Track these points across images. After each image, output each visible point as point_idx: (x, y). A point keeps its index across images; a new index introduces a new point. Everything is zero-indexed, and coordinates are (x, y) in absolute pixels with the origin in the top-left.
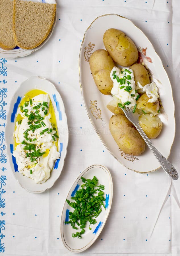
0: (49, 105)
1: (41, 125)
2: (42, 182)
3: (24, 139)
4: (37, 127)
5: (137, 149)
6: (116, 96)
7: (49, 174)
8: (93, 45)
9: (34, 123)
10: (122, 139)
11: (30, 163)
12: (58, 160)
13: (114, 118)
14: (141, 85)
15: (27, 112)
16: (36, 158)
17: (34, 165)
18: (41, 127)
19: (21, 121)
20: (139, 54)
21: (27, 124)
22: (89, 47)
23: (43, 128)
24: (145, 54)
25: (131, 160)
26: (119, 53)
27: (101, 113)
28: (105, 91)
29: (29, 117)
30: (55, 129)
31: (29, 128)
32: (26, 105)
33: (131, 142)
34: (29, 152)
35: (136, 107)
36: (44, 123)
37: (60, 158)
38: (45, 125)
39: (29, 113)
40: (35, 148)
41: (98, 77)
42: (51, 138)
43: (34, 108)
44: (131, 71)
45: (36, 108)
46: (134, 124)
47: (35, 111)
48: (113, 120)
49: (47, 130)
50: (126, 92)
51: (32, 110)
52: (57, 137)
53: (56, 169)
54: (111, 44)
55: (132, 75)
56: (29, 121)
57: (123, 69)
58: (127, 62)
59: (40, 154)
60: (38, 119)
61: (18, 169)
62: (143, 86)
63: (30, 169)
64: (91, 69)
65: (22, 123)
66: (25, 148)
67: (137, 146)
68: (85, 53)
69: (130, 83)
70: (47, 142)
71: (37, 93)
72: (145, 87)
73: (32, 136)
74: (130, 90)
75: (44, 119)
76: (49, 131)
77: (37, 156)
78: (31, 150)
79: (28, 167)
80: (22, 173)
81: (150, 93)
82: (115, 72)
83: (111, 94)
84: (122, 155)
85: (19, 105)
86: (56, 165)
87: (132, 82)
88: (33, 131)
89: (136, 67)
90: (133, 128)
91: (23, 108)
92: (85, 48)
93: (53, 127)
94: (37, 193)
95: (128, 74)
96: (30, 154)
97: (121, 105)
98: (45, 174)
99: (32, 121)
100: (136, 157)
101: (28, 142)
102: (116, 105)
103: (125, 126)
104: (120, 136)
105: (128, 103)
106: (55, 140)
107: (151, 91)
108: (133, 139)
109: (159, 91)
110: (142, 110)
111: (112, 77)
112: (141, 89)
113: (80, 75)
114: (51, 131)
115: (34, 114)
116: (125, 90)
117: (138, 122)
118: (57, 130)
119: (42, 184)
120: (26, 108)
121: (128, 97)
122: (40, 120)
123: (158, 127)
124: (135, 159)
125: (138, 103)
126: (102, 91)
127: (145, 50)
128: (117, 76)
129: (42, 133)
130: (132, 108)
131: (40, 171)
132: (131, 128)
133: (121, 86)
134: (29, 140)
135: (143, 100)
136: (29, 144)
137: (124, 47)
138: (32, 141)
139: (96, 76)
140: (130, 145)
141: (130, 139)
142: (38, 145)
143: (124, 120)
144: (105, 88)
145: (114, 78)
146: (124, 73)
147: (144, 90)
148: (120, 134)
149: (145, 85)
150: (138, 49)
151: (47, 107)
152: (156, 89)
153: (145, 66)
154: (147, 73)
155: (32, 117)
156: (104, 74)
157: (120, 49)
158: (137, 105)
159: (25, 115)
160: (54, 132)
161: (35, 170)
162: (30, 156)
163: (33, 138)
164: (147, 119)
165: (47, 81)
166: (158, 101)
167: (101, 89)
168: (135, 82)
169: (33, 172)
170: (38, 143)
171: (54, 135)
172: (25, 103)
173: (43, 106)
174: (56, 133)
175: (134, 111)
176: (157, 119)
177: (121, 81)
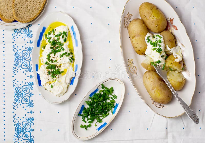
0: (68, 34)
1: (61, 50)
2: (60, 95)
3: (47, 60)
4: (58, 51)
5: (165, 99)
6: (149, 56)
7: (66, 89)
8: (131, 15)
9: (55, 48)
10: (153, 91)
11: (51, 79)
12: (74, 78)
13: (147, 73)
14: (169, 47)
15: (50, 39)
16: (56, 75)
17: (54, 81)
18: (61, 51)
19: (45, 46)
20: (168, 23)
21: (50, 48)
22: (128, 16)
23: (62, 52)
24: (172, 23)
25: (160, 107)
26: (152, 22)
27: (136, 70)
28: (141, 52)
29: (52, 43)
30: (72, 53)
31: (51, 52)
32: (50, 34)
33: (161, 93)
34: (50, 71)
35: (165, 65)
36: (63, 48)
37: (75, 76)
38: (64, 50)
39: (51, 40)
40: (56, 68)
41: (135, 40)
42: (69, 60)
43: (55, 36)
44: (162, 36)
45: (57, 36)
46: (163, 79)
47: (56, 38)
48: (146, 75)
49: (66, 53)
50: (157, 53)
51: (54, 38)
52: (74, 60)
53: (71, 85)
54: (146, 15)
55: (162, 40)
56: (51, 46)
57: (155, 35)
58: (158, 29)
59: (60, 73)
60: (59, 45)
61: (42, 84)
62: (171, 49)
63: (51, 84)
64: (129, 34)
65: (45, 48)
66: (48, 68)
67: (166, 96)
68: (124, 21)
69: (161, 46)
70: (65, 63)
71: (58, 24)
72: (172, 49)
73: (53, 58)
74: (161, 52)
75: (63, 45)
76: (67, 54)
77: (57, 74)
78: (52, 70)
79: (49, 83)
80: (45, 88)
81: (176, 54)
82: (149, 37)
83: (145, 55)
84: (153, 103)
85: (44, 34)
86: (72, 82)
87: (162, 45)
88: (55, 54)
89: (165, 33)
90: (163, 82)
91: (47, 36)
92: (125, 18)
93: (71, 52)
94: (56, 103)
95: (159, 38)
96: (51, 72)
97: (153, 63)
98: (62, 89)
99: (54, 46)
100: (164, 105)
101: (50, 63)
102: (149, 64)
103: (156, 80)
104: (152, 88)
105: (159, 62)
106: (72, 62)
107: (176, 53)
108: (162, 90)
109: (183, 53)
110: (169, 68)
111: (146, 41)
112: (169, 51)
113: (120, 39)
114: (69, 54)
115: (56, 40)
116: (157, 51)
117: (166, 77)
118: (73, 54)
119: (60, 97)
120: (50, 36)
121: (159, 57)
122: (60, 46)
123: (182, 81)
124: (163, 106)
125: (167, 62)
126: (138, 52)
127: (172, 20)
128: (150, 40)
129: (62, 56)
130: (162, 66)
131: (59, 86)
132: (160, 82)
133: (154, 48)
134: (51, 61)
135: (170, 59)
136: (50, 65)
137: (156, 17)
138: (53, 62)
139: (134, 40)
140: (160, 95)
141: (160, 91)
142: (58, 66)
143: (155, 75)
144: (140, 49)
145: (148, 42)
146: (156, 38)
147: (171, 52)
148: (152, 86)
149: (172, 48)
150: (166, 19)
151: (67, 36)
152: (181, 51)
153: (172, 33)
154: (174, 38)
155: (54, 43)
156: (140, 38)
157: (153, 18)
158: (166, 63)
159: (49, 42)
160: (71, 56)
161: (55, 85)
162: (51, 74)
163: (54, 59)
164: (173, 75)
165: (67, 15)
166: (182, 61)
167: (137, 50)
168: (165, 45)
169: (54, 86)
170: (58, 64)
171: (71, 58)
172: (49, 32)
173: (63, 35)
174: (73, 56)
175: (163, 68)
176: (181, 75)
177: (154, 44)
